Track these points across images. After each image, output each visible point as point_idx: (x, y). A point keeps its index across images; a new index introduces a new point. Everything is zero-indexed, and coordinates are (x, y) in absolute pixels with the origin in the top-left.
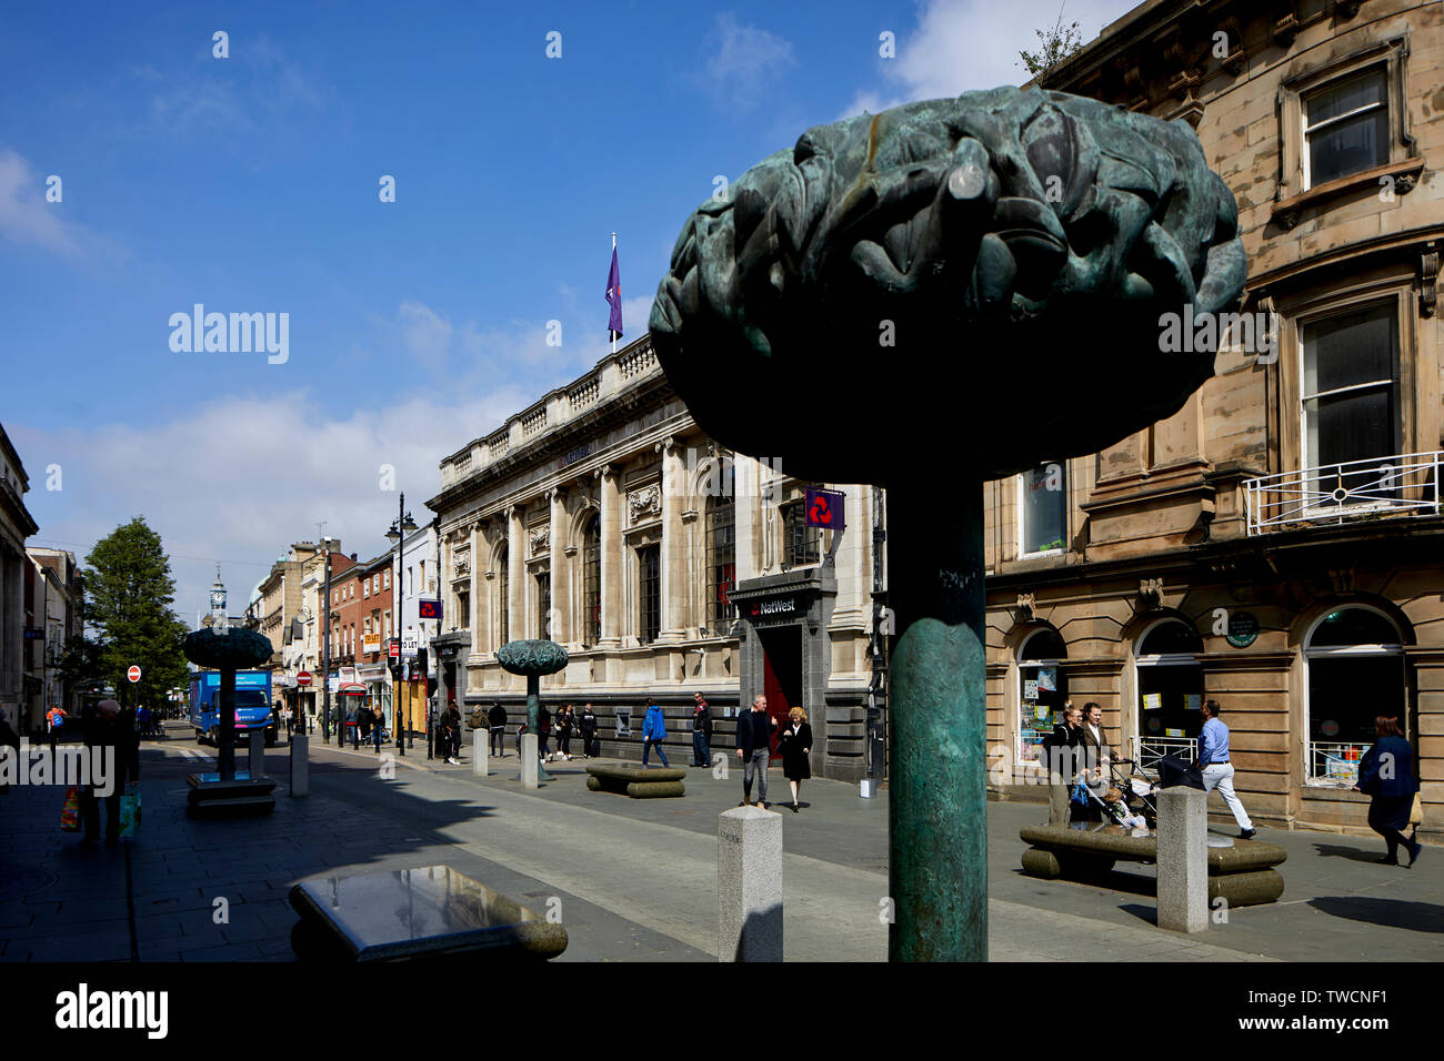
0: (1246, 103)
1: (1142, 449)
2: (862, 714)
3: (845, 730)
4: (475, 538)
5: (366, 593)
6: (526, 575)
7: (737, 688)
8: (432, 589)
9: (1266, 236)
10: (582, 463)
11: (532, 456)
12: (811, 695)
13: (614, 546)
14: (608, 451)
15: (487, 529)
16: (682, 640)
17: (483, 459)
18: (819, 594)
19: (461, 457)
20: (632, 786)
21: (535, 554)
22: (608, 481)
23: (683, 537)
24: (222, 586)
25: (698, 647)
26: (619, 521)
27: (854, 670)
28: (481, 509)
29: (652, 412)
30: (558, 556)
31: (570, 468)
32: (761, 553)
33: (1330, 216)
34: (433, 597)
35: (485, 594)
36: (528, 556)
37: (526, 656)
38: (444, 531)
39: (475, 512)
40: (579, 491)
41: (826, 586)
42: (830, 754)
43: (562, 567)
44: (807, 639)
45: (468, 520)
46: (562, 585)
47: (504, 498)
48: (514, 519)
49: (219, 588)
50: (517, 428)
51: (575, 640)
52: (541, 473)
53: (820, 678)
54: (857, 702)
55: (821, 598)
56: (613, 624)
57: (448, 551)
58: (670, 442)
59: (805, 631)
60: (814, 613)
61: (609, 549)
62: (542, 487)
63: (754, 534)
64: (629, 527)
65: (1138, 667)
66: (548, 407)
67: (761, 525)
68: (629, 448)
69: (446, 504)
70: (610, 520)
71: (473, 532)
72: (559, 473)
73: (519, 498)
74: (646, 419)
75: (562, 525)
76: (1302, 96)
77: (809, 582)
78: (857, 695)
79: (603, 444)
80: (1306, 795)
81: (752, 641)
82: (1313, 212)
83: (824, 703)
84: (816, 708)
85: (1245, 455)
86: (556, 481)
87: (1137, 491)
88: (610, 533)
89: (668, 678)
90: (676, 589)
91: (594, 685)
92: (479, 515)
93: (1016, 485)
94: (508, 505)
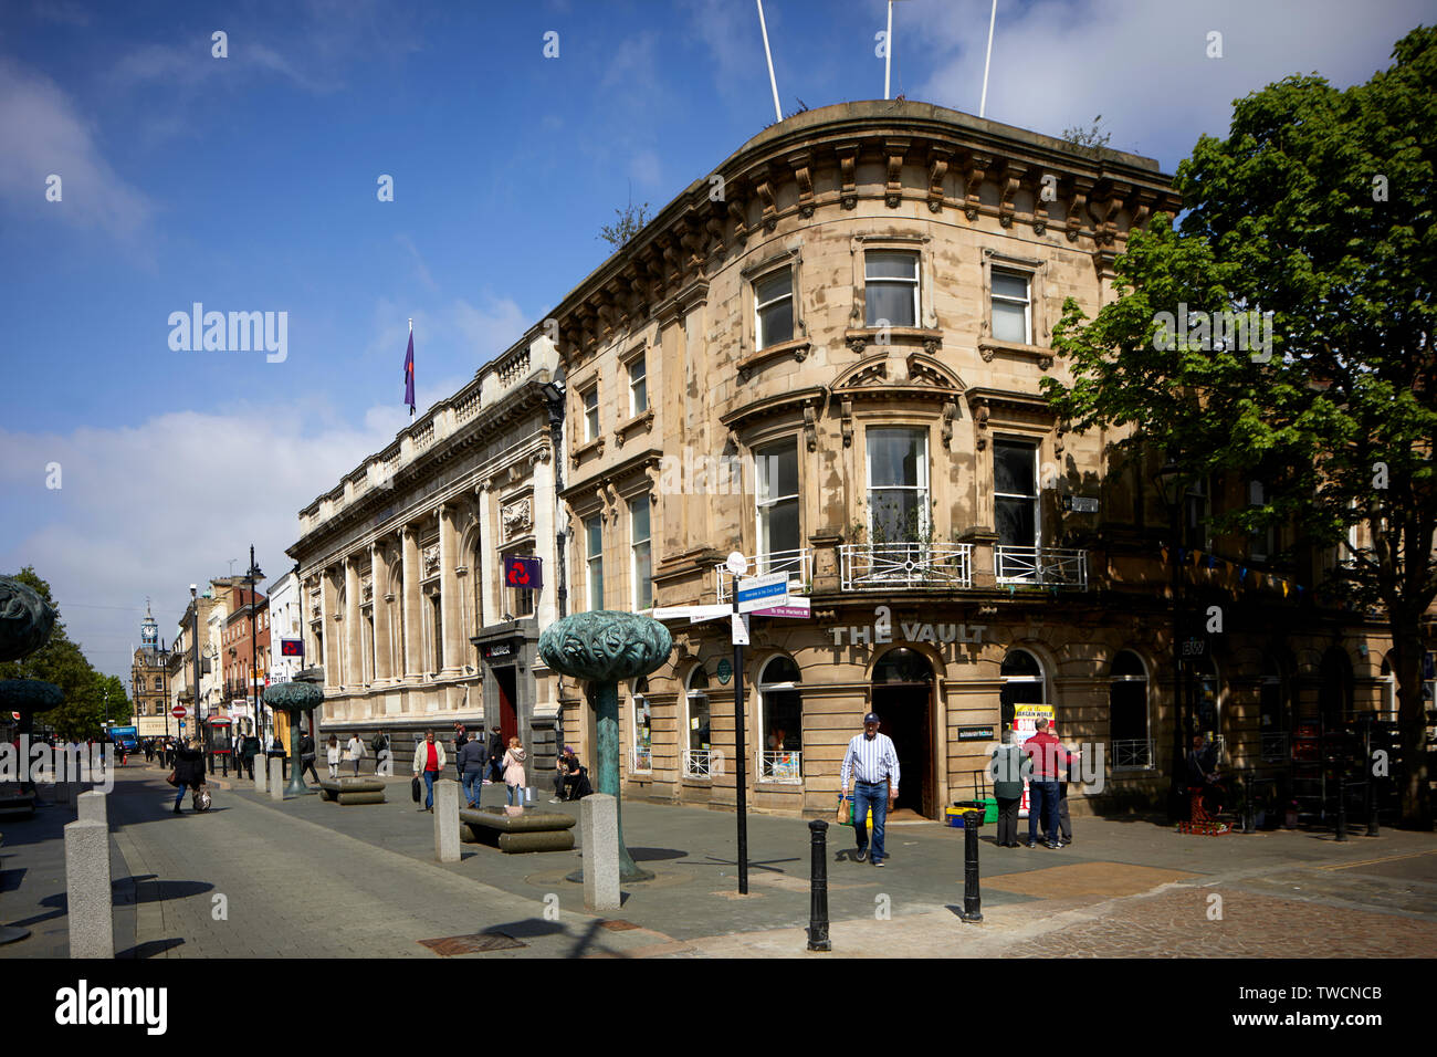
0: (728, 283)
1: (683, 537)
2: (553, 736)
3: (542, 749)
4: (325, 583)
6: (360, 618)
7: (482, 716)
8: (295, 629)
9: (738, 385)
10: (389, 522)
12: (522, 722)
13: (414, 596)
14: (404, 513)
15: (332, 576)
16: (458, 676)
17: (328, 512)
18: (524, 641)
19: (313, 510)
20: (342, 796)
21: (365, 600)
22: (408, 538)
23: (456, 588)
25: (463, 683)
26: (418, 573)
27: (548, 702)
28: (327, 558)
29: (431, 482)
30: (379, 602)
31: (382, 526)
32: (500, 605)
33: (765, 374)
34: (295, 636)
35: (333, 635)
36: (361, 601)
38: (303, 577)
39: (322, 560)
40: (389, 545)
41: (528, 634)
42: (536, 768)
43: (383, 611)
44: (519, 676)
45: (318, 567)
46: (383, 627)
47: (341, 550)
48: (349, 568)
50: (349, 487)
51: (395, 675)
52: (363, 530)
53: (527, 708)
54: (551, 727)
55: (525, 644)
56: (416, 662)
57: (307, 595)
58: (442, 508)
59: (517, 671)
60: (521, 655)
61: (410, 597)
62: (365, 541)
63: (495, 588)
64: (425, 578)
65: (688, 698)
66: (369, 470)
67: (499, 581)
68: (418, 511)
69: (302, 552)
70: (410, 572)
71: (323, 578)
72: (374, 530)
73: (351, 549)
74: (428, 487)
75: (381, 575)
76: (753, 283)
77: (514, 631)
78: (548, 722)
79: (402, 506)
80: (756, 789)
81: (490, 679)
82: (757, 369)
83: (530, 728)
84: (525, 731)
85: (731, 544)
86: (374, 537)
87: (678, 568)
88: (411, 584)
89: (445, 708)
90: (452, 633)
91: (402, 714)
92: (325, 564)
93: (629, 558)
94: (344, 556)
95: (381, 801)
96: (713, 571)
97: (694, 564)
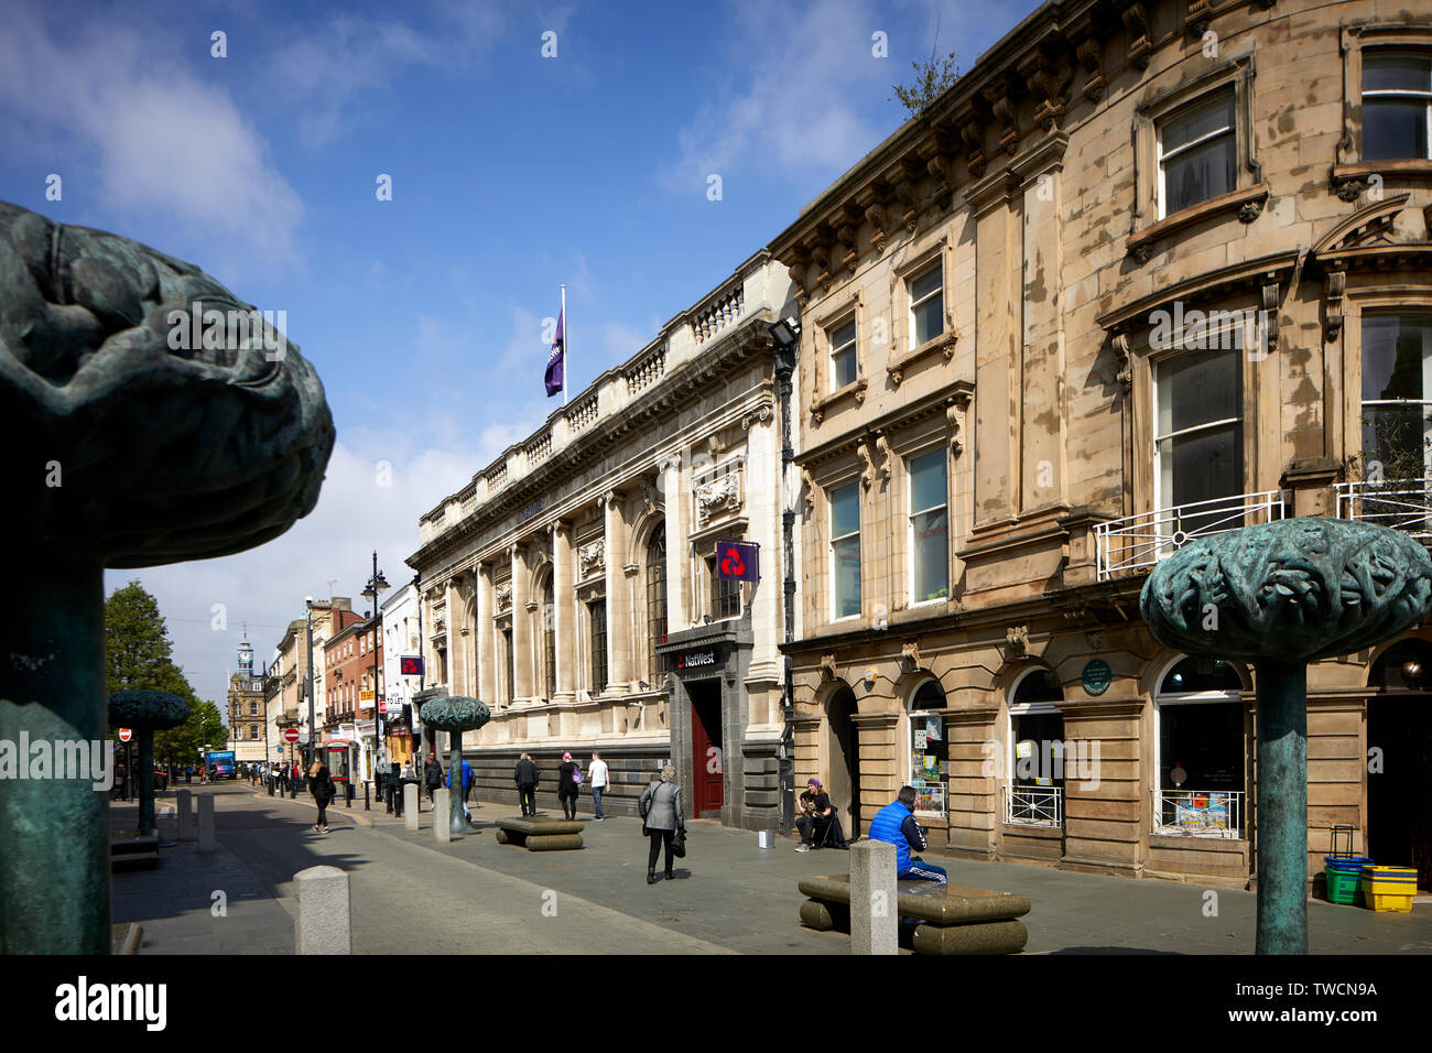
0: (1106, 131)
1: (1012, 495)
2: (775, 764)
3: (759, 782)
4: (450, 594)
5: (363, 650)
6: (495, 631)
7: (668, 740)
8: (414, 645)
9: (1124, 271)
10: (536, 518)
11: (493, 512)
12: (730, 748)
13: (567, 602)
14: (558, 506)
15: (461, 585)
16: (626, 693)
17: (455, 515)
18: (736, 647)
19: (436, 515)
20: (531, 840)
21: (502, 610)
22: (560, 536)
23: (625, 590)
24: (248, 645)
25: (637, 700)
26: (571, 575)
27: (767, 722)
28: (454, 566)
29: (594, 466)
30: (519, 611)
31: (527, 524)
32: (690, 605)
33: (1180, 248)
34: (415, 653)
35: (460, 650)
36: (496, 612)
37: (445, 713)
38: (424, 588)
39: (448, 569)
40: (534, 546)
41: (741, 638)
42: (747, 805)
43: (524, 622)
44: (725, 691)
45: (443, 577)
46: (524, 640)
47: (472, 555)
48: (482, 575)
49: (246, 647)
50: (482, 485)
51: (537, 694)
52: (503, 529)
53: (737, 731)
54: (771, 753)
55: (737, 650)
56: (567, 678)
57: (428, 608)
58: (610, 496)
59: (724, 684)
60: (731, 665)
61: (561, 604)
62: (504, 543)
63: (684, 586)
64: (581, 581)
65: (1012, 716)
66: (509, 463)
67: (690, 577)
68: (576, 503)
69: (424, 561)
70: (562, 575)
71: (448, 589)
72: (517, 529)
73: (485, 554)
74: (590, 473)
75: (523, 581)
76: (1156, 123)
77: (724, 634)
78: (769, 747)
79: (554, 499)
80: (1153, 844)
81: (681, 695)
82: (1164, 244)
83: (741, 755)
84: (734, 759)
85: (1104, 499)
86: (515, 537)
87: (1006, 537)
88: (563, 588)
89: (612, 731)
90: (620, 642)
91: (551, 739)
92: (452, 572)
93: (906, 533)
94: (476, 563)
95: (578, 847)
96: (1090, 534)
97: (1055, 524)
